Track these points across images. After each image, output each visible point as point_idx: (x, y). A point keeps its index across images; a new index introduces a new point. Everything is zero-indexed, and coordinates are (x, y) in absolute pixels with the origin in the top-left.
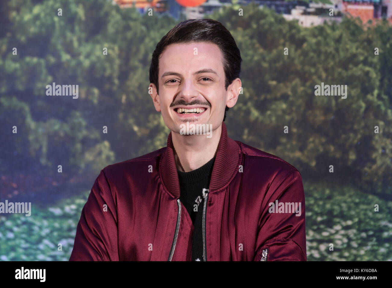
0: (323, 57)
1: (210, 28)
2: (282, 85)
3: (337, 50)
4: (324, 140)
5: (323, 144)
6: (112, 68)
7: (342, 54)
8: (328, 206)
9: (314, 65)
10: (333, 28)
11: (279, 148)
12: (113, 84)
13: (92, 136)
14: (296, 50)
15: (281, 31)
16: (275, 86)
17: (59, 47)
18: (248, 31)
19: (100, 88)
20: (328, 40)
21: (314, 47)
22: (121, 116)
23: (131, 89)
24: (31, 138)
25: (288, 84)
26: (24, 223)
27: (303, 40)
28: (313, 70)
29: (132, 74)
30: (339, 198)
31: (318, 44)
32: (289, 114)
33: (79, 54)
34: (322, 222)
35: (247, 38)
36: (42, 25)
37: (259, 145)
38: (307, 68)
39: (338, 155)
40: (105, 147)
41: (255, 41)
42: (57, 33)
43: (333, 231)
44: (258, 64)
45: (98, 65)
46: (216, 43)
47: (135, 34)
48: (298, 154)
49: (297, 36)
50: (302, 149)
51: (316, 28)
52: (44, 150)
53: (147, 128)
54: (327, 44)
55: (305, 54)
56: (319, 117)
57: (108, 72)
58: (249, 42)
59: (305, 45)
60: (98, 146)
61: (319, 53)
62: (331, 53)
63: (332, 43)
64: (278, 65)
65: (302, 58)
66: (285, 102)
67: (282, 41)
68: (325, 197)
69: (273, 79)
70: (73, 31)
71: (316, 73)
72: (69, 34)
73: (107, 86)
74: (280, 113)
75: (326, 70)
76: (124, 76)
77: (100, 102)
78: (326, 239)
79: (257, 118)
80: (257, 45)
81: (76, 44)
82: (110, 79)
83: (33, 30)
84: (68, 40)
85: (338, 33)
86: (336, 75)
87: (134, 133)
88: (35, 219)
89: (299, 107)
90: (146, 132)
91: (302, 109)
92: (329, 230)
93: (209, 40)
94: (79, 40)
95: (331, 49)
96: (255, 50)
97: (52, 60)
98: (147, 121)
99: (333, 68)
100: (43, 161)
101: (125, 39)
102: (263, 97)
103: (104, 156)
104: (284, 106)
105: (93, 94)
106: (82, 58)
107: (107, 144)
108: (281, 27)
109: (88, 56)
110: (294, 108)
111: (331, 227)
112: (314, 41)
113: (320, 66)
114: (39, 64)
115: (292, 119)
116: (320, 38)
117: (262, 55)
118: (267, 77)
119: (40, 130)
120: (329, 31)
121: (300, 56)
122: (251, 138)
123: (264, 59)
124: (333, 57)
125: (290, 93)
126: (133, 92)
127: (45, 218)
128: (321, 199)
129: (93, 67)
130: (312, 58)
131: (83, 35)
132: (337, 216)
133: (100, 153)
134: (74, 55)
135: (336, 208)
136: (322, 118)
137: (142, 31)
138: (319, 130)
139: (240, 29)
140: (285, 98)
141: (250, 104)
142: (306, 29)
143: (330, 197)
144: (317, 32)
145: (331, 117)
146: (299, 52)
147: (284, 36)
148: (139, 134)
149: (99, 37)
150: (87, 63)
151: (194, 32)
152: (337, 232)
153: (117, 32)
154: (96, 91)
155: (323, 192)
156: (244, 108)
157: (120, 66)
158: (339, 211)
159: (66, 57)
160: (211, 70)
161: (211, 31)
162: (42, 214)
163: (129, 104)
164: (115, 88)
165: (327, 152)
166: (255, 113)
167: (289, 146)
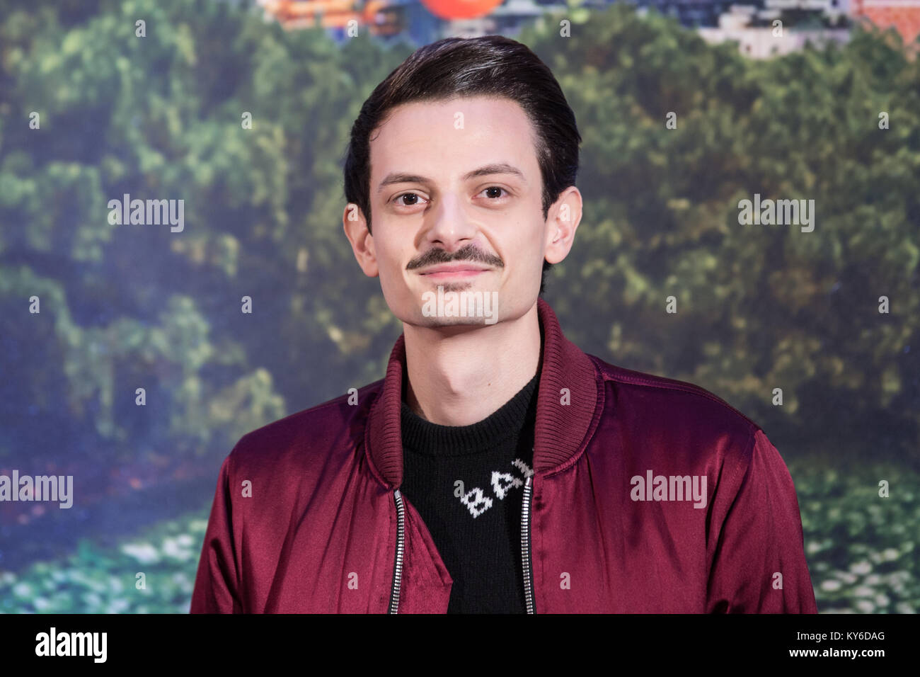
0: (804, 134)
1: (500, 60)
2: (702, 209)
3: (840, 113)
4: (816, 345)
5: (813, 356)
6: (269, 182)
7: (854, 124)
8: (835, 514)
9: (783, 155)
10: (829, 58)
11: (702, 370)
12: (272, 223)
13: (227, 359)
14: (735, 119)
15: (694, 71)
16: (686, 214)
17: (134, 134)
18: (611, 76)
19: (241, 234)
20: (817, 89)
21: (782, 108)
22: (297, 303)
23: (321, 234)
24: (71, 368)
25: (720, 206)
26: (63, 587)
27: (753, 93)
28: (781, 168)
29: (319, 197)
30: (861, 492)
31: (792, 100)
32: (725, 282)
33: (185, 152)
34: (821, 556)
35: (608, 92)
36: (89, 81)
37: (651, 365)
38: (765, 163)
39: (854, 383)
40: (260, 384)
41: (629, 99)
42: (127, 98)
43: (849, 578)
44: (640, 156)
45: (234, 178)
46: (516, 98)
47: (325, 93)
48: (751, 384)
49: (737, 84)
50: (761, 371)
51: (785, 60)
52: (107, 398)
53: (363, 331)
54: (815, 100)
55: (759, 127)
56: (803, 288)
57: (260, 194)
58: (615, 102)
59: (758, 105)
60: (243, 384)
61: (794, 123)
62: (824, 121)
63: (828, 98)
64: (692, 158)
65: (751, 138)
66: (714, 252)
67: (698, 97)
68: (826, 490)
69: (679, 195)
70: (166, 93)
71: (789, 175)
72: (156, 102)
73: (259, 230)
74: (701, 280)
75: (814, 166)
76: (300, 202)
77: (243, 271)
78: (834, 598)
79: (643, 297)
80: (636, 110)
81: (175, 126)
82: (265, 210)
83: (65, 94)
84: (155, 116)
85: (841, 70)
86: (840, 178)
87: (330, 345)
88: (89, 575)
89: (748, 263)
90: (361, 342)
91: (758, 268)
92: (841, 575)
93: (498, 90)
94: (184, 116)
95: (824, 113)
96: (631, 122)
97: (117, 168)
98: (364, 314)
99: (832, 162)
100: (105, 427)
101: (298, 107)
102: (655, 242)
103: (257, 409)
104: (711, 262)
105: (223, 251)
106: (192, 161)
107: (263, 376)
108: (695, 60)
109: (207, 155)
110: (737, 267)
111: (845, 568)
112: (780, 92)
113: (798, 157)
114: (84, 180)
115: (733, 295)
116: (795, 85)
117: (648, 134)
118: (665, 189)
119: (94, 349)
120: (818, 66)
121: (746, 133)
122: (630, 347)
123: (653, 144)
124: (832, 133)
125: (724, 228)
126: (326, 243)
127: (115, 571)
128: (815, 497)
129: (220, 182)
130: (778, 136)
131: (194, 103)
132: (857, 539)
133: (247, 402)
134: (173, 153)
135: (856, 517)
136: (809, 289)
137: (342, 87)
138: (803, 321)
139: (590, 71)
140: (711, 241)
141: (623, 261)
142: (759, 64)
143: (838, 492)
144: (786, 71)
145: (832, 285)
146: (744, 122)
147: (703, 84)
148: (345, 348)
149: (232, 106)
150: (204, 174)
151: (458, 71)
152: (861, 580)
153: (278, 92)
154: (231, 243)
155: (820, 478)
156: (609, 271)
157: (290, 178)
158: (862, 526)
159: (151, 160)
160: (507, 166)
161: (502, 67)
162: (107, 563)
163: (317, 273)
164: (278, 234)
165: (825, 376)
166: (638, 284)
167: (726, 364)
